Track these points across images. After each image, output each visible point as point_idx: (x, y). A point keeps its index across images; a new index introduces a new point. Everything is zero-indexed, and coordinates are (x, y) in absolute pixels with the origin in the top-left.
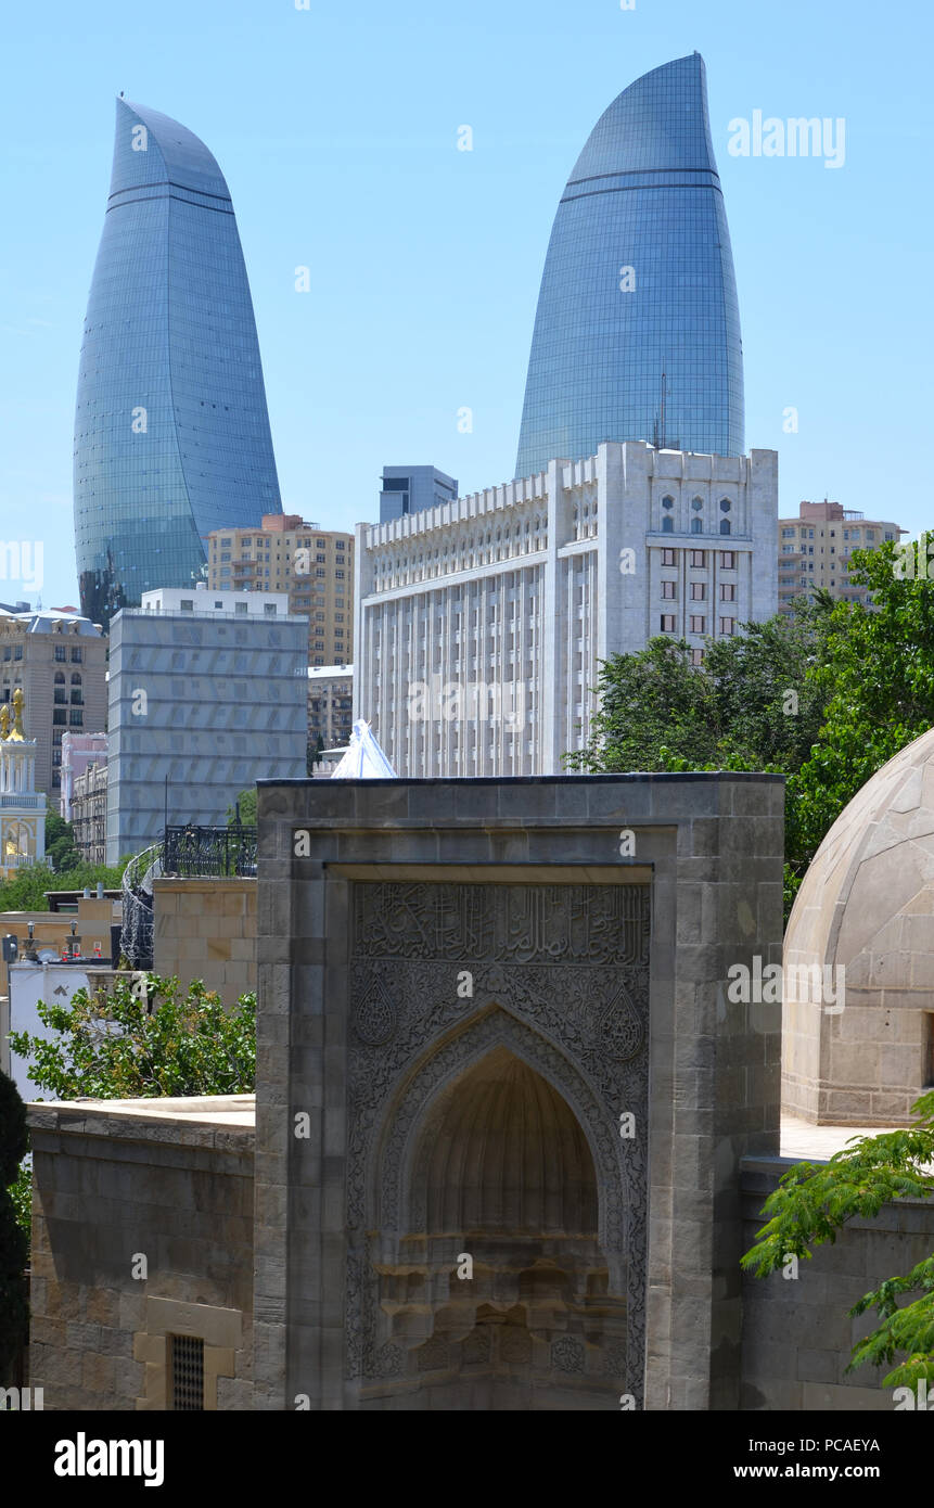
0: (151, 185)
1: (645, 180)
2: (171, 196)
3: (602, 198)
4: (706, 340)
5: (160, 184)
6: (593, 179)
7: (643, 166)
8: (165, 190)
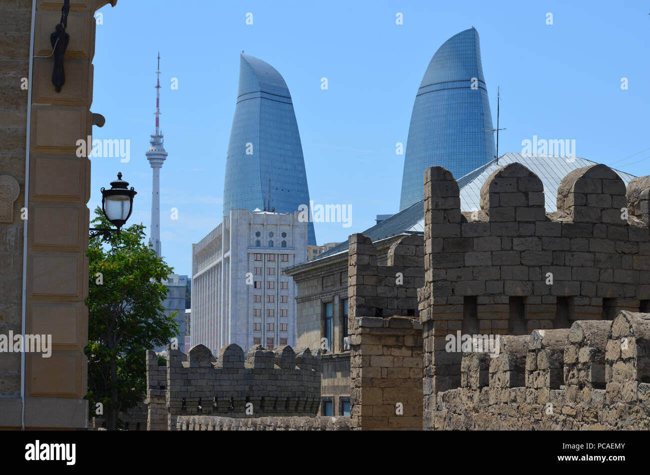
0: (252, 93)
1: (450, 85)
2: (261, 97)
3: (433, 94)
4: (480, 157)
5: (256, 92)
6: (428, 86)
7: (450, 79)
8: (259, 94)
